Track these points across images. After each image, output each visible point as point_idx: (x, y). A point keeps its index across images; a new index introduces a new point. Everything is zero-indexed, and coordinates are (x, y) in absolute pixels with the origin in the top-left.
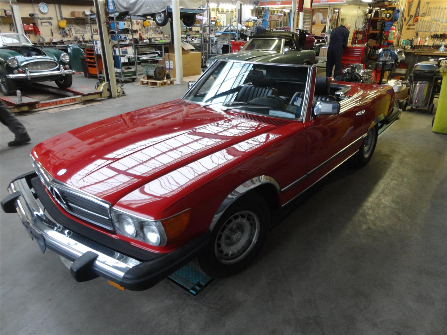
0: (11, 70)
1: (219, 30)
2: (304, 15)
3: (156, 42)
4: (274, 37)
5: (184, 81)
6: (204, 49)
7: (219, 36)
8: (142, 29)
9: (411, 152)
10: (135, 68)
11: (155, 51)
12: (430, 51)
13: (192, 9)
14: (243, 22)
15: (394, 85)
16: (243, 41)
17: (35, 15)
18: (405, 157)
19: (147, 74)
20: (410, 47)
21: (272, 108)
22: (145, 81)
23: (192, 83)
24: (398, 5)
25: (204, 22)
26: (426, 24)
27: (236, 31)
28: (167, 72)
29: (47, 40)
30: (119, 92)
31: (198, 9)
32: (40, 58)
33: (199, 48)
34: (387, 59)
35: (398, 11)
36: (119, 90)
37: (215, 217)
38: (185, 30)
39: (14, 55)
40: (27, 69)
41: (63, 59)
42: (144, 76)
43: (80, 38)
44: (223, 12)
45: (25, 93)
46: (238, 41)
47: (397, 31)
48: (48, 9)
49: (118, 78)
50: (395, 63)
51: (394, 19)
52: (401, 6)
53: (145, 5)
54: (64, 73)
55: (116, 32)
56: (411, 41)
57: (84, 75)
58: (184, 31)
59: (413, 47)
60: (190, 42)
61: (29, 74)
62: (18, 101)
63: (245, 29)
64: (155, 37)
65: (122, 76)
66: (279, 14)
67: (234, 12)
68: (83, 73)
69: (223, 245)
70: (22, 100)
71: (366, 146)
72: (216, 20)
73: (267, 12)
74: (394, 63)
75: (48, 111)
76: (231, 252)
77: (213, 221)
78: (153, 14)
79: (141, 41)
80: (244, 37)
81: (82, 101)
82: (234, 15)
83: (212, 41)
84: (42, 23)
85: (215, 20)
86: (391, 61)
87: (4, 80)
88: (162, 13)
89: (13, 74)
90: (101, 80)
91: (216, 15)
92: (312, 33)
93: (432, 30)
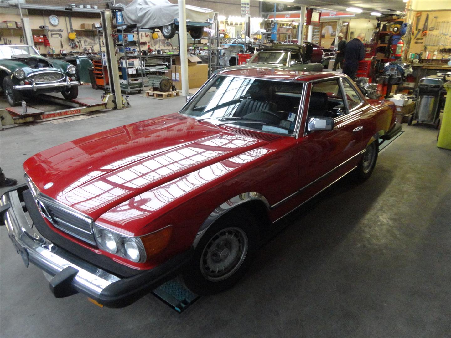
0: (17, 81)
1: (227, 42)
2: (313, 28)
3: (165, 54)
4: (281, 50)
5: (189, 92)
6: (212, 61)
7: (226, 49)
8: (151, 41)
9: (414, 168)
10: (142, 80)
11: (163, 63)
12: (438, 65)
13: (199, 22)
14: (251, 34)
15: (400, 99)
16: (250, 53)
17: (45, 27)
18: (407, 173)
19: (153, 86)
20: (418, 61)
21: (265, 124)
22: (151, 92)
23: (190, 97)
24: (406, 19)
25: (212, 35)
26: (434, 38)
27: (244, 43)
28: (174, 83)
29: (57, 51)
30: (124, 103)
31: (205, 23)
32: (47, 70)
33: (206, 60)
34: (393, 73)
35: (406, 25)
36: (125, 101)
37: (198, 234)
38: (194, 43)
39: (21, 66)
40: (33, 80)
41: (69, 70)
42: (150, 87)
43: (89, 50)
44: (232, 24)
45: (31, 104)
46: (245, 54)
47: (405, 45)
48: (59, 22)
49: (123, 89)
50: (402, 77)
51: (401, 33)
52: (409, 20)
53: (152, 19)
54: (70, 85)
55: (123, 44)
56: (420, 55)
57: (91, 86)
58: (192, 44)
59: (421, 61)
60: (197, 54)
61: (35, 85)
62: (23, 112)
63: (253, 42)
64: (163, 49)
65: (129, 88)
66: (288, 27)
67: (243, 25)
68: (91, 84)
69: (209, 261)
70: (27, 111)
71: (365, 162)
72: (225, 33)
73: (276, 25)
74: (400, 76)
75: (52, 122)
76: (218, 269)
77: (196, 237)
78: (161, 26)
79: (149, 53)
80: (251, 49)
81: (86, 112)
82: (243, 28)
83: (220, 53)
84: (52, 35)
85: (223, 33)
86: (398, 75)
87: (10, 91)
88: (169, 26)
89: (19, 85)
90: (107, 92)
91: (225, 28)
92: (321, 46)
93: (440, 45)
